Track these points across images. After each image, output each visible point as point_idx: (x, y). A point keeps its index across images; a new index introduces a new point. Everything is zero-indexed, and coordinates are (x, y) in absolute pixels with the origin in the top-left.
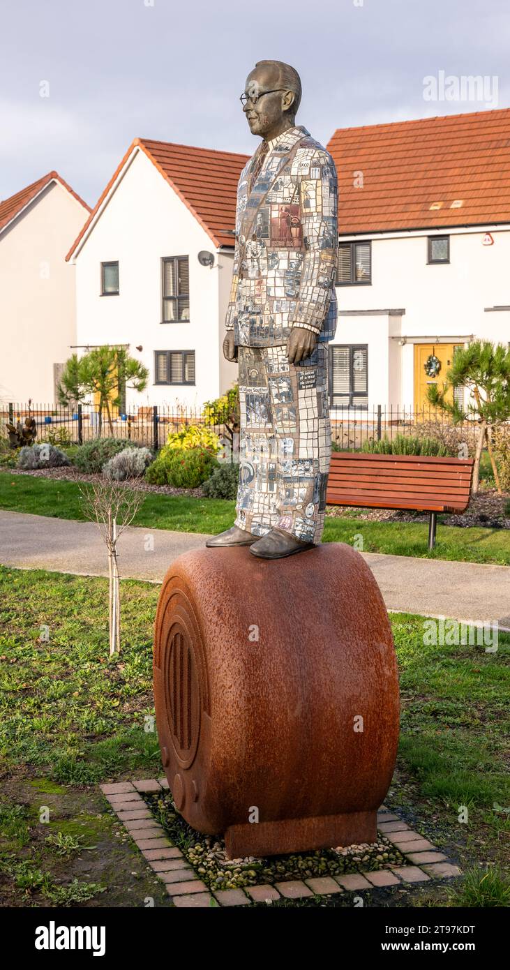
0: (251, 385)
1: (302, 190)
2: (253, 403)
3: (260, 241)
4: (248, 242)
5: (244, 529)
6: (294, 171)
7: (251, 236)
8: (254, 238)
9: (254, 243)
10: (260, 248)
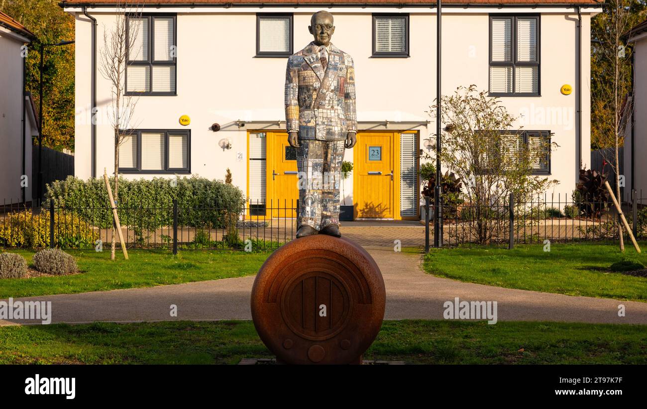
0: (316, 158)
1: (348, 72)
2: (317, 166)
3: (335, 93)
4: (327, 93)
5: (313, 226)
6: (346, 63)
7: (330, 90)
8: (332, 91)
9: (332, 94)
10: (334, 96)
